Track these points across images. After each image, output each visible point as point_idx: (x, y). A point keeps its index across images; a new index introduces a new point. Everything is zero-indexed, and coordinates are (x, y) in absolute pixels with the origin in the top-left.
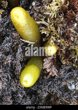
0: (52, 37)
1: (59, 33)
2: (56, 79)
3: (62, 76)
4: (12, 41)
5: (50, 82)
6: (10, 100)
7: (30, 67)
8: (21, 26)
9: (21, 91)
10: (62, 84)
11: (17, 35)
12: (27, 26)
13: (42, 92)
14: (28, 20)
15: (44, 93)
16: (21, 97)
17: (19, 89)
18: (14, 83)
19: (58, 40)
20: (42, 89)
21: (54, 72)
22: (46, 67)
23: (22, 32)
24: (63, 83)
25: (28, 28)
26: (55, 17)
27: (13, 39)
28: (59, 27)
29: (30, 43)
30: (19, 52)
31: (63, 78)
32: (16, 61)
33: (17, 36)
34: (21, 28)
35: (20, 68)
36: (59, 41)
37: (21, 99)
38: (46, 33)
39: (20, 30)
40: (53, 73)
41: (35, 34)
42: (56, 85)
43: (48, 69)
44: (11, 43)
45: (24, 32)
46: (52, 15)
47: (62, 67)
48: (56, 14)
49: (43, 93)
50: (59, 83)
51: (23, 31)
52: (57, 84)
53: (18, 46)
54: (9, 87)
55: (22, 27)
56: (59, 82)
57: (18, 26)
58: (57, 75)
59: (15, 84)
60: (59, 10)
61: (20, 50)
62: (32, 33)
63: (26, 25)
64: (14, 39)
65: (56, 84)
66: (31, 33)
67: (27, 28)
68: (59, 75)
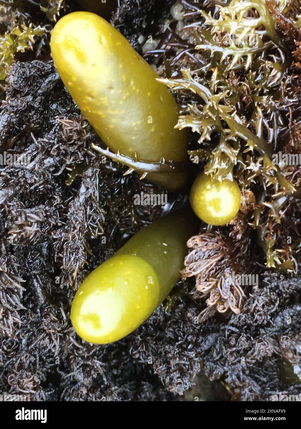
0: (223, 147)
1: (259, 134)
2: (232, 325)
3: (257, 316)
4: (58, 148)
5: (211, 338)
6: (34, 389)
7: (121, 263)
8: (88, 90)
9: (83, 358)
10: (254, 351)
11: (77, 126)
12: (112, 92)
13: (168, 372)
14: (121, 66)
15: (176, 381)
16: (83, 385)
17: (78, 349)
18: (54, 321)
19: (252, 164)
20: (169, 363)
21: (226, 294)
22: (194, 274)
23: (99, 117)
24: (258, 346)
25: (121, 102)
26: (247, 66)
27: (60, 141)
28: (260, 110)
29: (133, 167)
30: (82, 199)
31: (262, 326)
32: (67, 231)
33: (79, 132)
34: (90, 99)
35: (76, 260)
36: (254, 167)
37: (85, 392)
38: (195, 129)
39: (88, 108)
40: (222, 301)
41: (153, 130)
42: (232, 353)
43: (203, 280)
44: (52, 156)
45: (104, 116)
46: (231, 57)
47: (266, 280)
48: (249, 52)
49: (171, 379)
50: (243, 343)
51: (100, 113)
52: (234, 346)
53: (82, 173)
54: (33, 335)
55: (94, 94)
56: (244, 339)
57: (80, 89)
58: (236, 311)
59: (56, 325)
60: (266, 39)
61: (87, 189)
62: (139, 122)
63: (111, 88)
64: (64, 143)
65: (231, 347)
66: (134, 124)
67: (114, 102)
68: (247, 311)
